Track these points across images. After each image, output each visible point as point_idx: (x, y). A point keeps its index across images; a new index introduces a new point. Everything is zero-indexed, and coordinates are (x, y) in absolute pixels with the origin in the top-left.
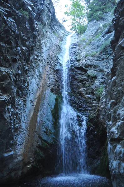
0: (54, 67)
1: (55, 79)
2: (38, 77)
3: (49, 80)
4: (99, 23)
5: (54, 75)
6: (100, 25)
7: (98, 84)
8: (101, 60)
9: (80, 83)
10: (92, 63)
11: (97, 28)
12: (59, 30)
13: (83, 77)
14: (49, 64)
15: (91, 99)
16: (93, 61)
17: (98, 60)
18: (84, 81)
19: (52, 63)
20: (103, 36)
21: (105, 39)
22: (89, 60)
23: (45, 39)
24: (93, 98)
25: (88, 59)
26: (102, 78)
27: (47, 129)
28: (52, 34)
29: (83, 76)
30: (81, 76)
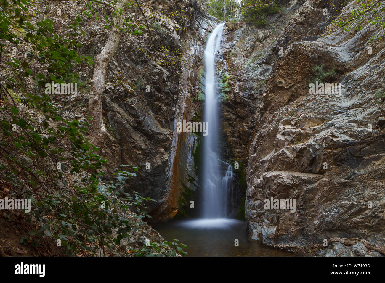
0: (194, 96)
1: (196, 114)
2: (178, 115)
3: (189, 116)
4: (258, 31)
5: (195, 107)
6: (259, 35)
7: (246, 128)
8: (253, 99)
9: (226, 122)
10: (242, 101)
11: (255, 39)
12: (200, 25)
13: (230, 116)
14: (189, 92)
15: (237, 143)
16: (244, 98)
17: (249, 98)
18: (231, 120)
19: (192, 90)
20: (259, 64)
21: (261, 72)
22: (239, 97)
23: (184, 54)
24: (240, 143)
25: (238, 95)
26: (252, 122)
27: (189, 176)
28: (191, 39)
29: (231, 114)
30: (227, 113)
